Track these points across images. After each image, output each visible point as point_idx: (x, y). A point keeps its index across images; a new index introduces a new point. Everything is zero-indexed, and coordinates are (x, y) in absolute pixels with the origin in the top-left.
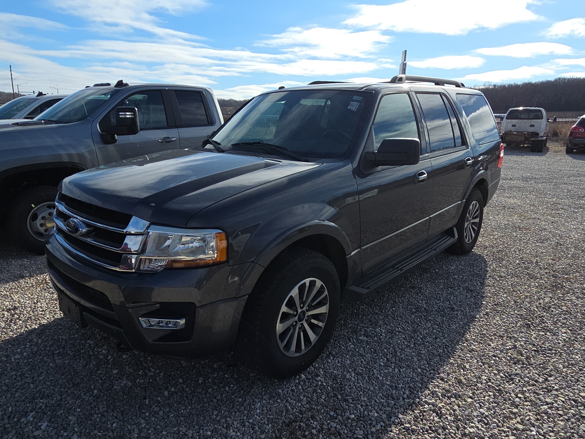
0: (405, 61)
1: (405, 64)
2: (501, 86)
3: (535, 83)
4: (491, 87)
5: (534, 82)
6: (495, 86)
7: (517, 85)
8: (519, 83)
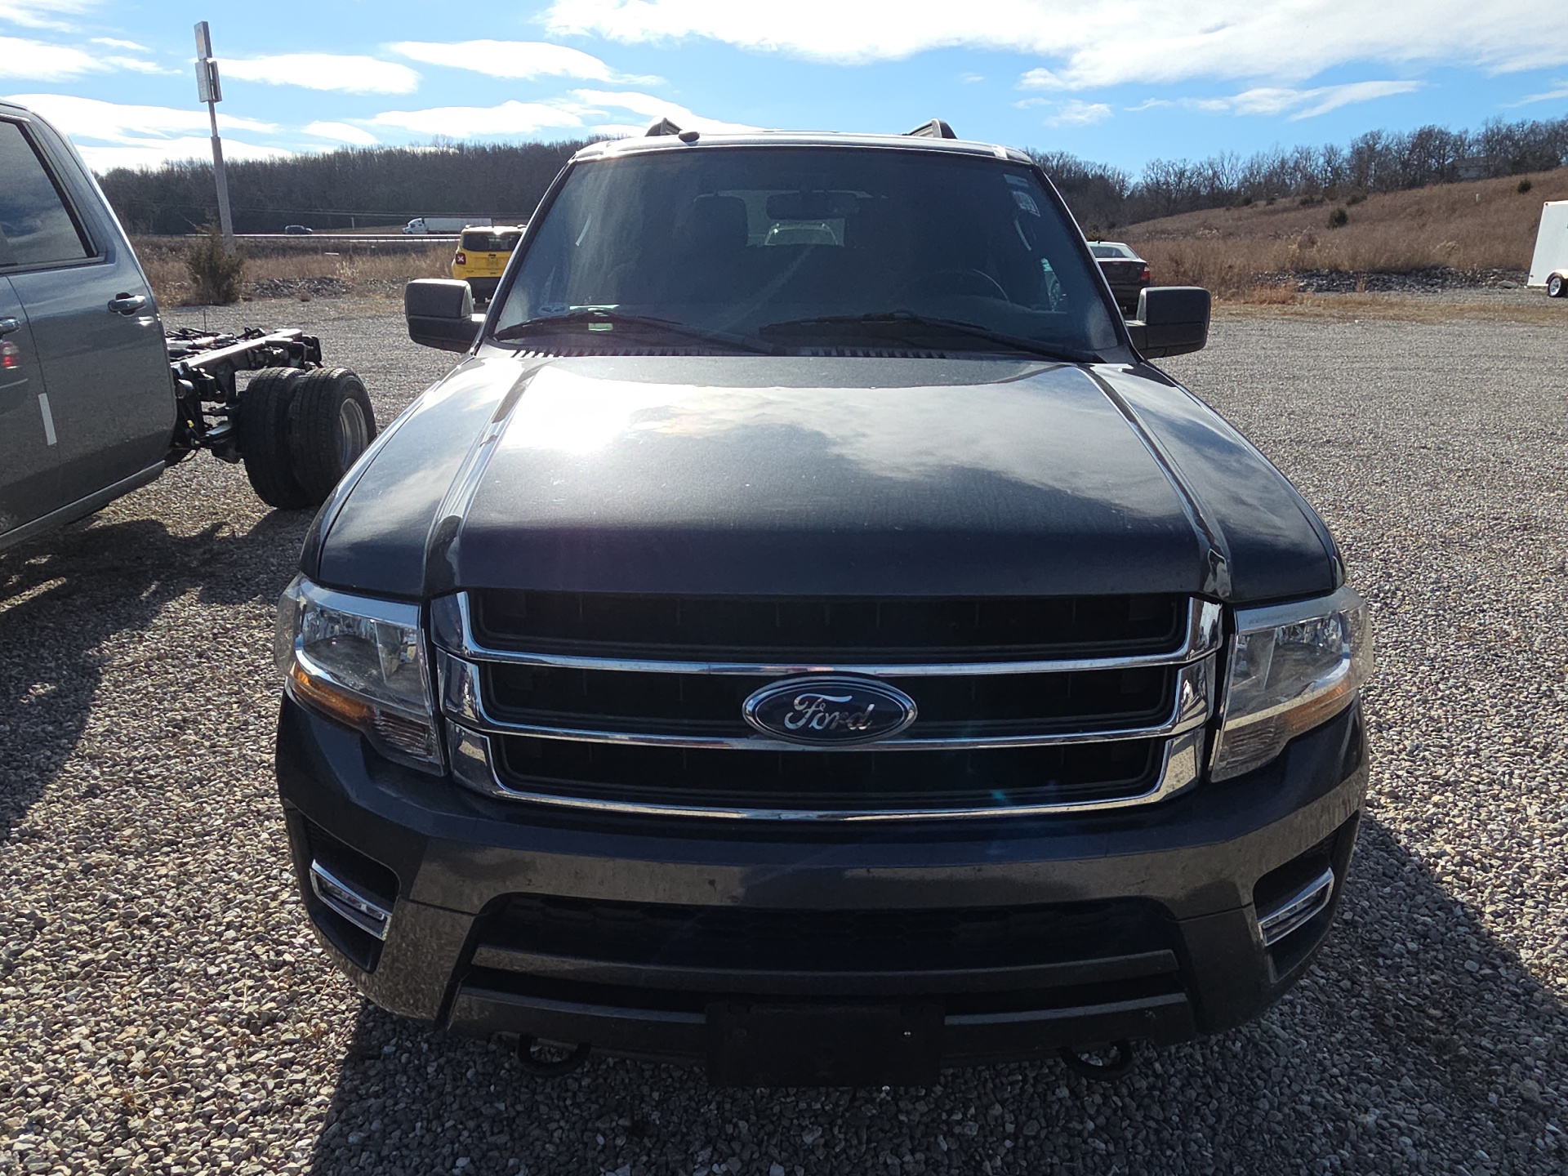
0: (209, 55)
1: (213, 66)
2: (476, 149)
3: (551, 146)
4: (451, 151)
5: (546, 143)
6: (461, 147)
7: (511, 148)
8: (516, 144)
